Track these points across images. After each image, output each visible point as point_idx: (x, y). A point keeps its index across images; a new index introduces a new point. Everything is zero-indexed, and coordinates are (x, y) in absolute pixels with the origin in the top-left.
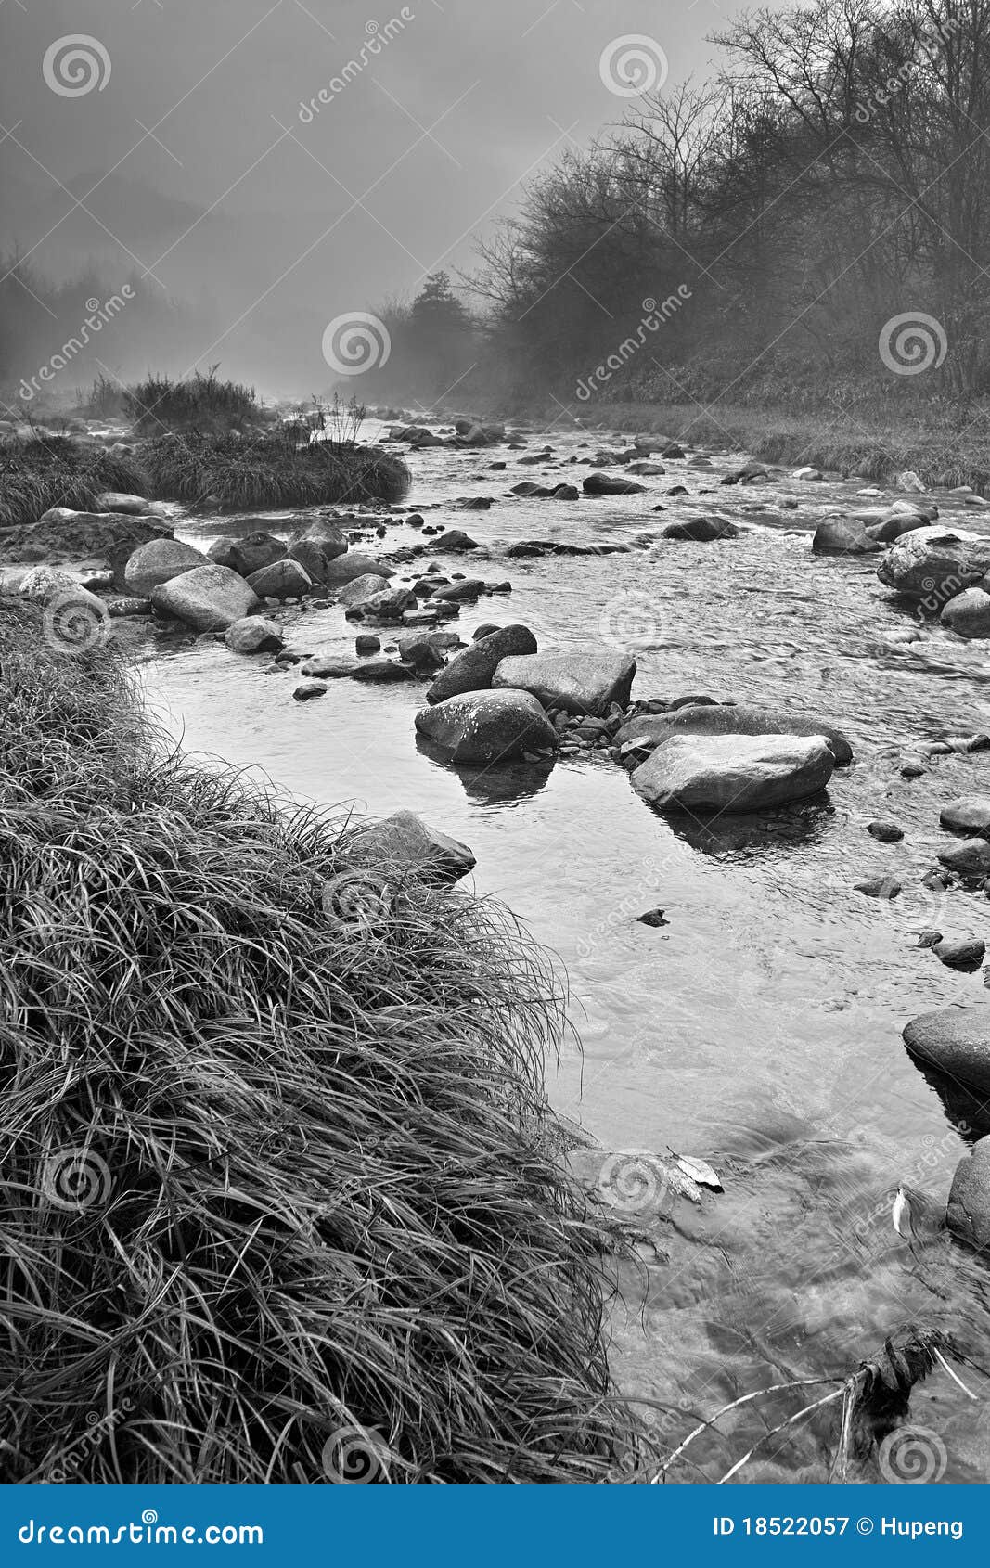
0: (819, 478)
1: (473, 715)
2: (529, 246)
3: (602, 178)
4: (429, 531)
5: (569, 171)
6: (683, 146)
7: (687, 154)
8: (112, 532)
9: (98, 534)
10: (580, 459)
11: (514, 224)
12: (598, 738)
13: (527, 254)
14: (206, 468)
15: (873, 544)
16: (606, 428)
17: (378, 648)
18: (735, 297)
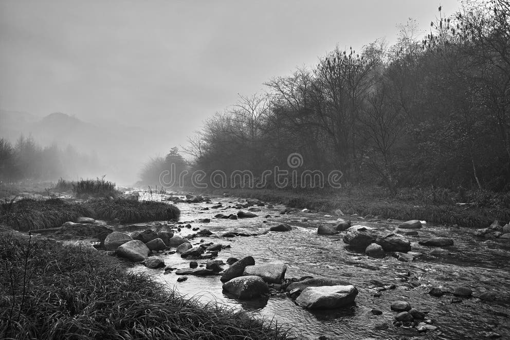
0: (310, 212)
1: (245, 283)
2: (205, 140)
3: (228, 120)
4: (194, 230)
5: (218, 118)
6: (255, 112)
7: (256, 114)
8: (94, 229)
9: (89, 230)
10: (232, 206)
11: (200, 133)
12: (280, 290)
13: (205, 142)
14: (114, 209)
15: (336, 231)
16: (235, 196)
17: (197, 266)
18: (274, 157)
